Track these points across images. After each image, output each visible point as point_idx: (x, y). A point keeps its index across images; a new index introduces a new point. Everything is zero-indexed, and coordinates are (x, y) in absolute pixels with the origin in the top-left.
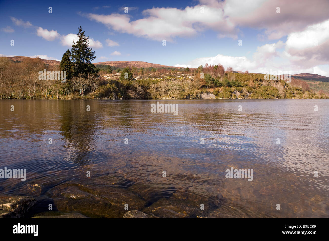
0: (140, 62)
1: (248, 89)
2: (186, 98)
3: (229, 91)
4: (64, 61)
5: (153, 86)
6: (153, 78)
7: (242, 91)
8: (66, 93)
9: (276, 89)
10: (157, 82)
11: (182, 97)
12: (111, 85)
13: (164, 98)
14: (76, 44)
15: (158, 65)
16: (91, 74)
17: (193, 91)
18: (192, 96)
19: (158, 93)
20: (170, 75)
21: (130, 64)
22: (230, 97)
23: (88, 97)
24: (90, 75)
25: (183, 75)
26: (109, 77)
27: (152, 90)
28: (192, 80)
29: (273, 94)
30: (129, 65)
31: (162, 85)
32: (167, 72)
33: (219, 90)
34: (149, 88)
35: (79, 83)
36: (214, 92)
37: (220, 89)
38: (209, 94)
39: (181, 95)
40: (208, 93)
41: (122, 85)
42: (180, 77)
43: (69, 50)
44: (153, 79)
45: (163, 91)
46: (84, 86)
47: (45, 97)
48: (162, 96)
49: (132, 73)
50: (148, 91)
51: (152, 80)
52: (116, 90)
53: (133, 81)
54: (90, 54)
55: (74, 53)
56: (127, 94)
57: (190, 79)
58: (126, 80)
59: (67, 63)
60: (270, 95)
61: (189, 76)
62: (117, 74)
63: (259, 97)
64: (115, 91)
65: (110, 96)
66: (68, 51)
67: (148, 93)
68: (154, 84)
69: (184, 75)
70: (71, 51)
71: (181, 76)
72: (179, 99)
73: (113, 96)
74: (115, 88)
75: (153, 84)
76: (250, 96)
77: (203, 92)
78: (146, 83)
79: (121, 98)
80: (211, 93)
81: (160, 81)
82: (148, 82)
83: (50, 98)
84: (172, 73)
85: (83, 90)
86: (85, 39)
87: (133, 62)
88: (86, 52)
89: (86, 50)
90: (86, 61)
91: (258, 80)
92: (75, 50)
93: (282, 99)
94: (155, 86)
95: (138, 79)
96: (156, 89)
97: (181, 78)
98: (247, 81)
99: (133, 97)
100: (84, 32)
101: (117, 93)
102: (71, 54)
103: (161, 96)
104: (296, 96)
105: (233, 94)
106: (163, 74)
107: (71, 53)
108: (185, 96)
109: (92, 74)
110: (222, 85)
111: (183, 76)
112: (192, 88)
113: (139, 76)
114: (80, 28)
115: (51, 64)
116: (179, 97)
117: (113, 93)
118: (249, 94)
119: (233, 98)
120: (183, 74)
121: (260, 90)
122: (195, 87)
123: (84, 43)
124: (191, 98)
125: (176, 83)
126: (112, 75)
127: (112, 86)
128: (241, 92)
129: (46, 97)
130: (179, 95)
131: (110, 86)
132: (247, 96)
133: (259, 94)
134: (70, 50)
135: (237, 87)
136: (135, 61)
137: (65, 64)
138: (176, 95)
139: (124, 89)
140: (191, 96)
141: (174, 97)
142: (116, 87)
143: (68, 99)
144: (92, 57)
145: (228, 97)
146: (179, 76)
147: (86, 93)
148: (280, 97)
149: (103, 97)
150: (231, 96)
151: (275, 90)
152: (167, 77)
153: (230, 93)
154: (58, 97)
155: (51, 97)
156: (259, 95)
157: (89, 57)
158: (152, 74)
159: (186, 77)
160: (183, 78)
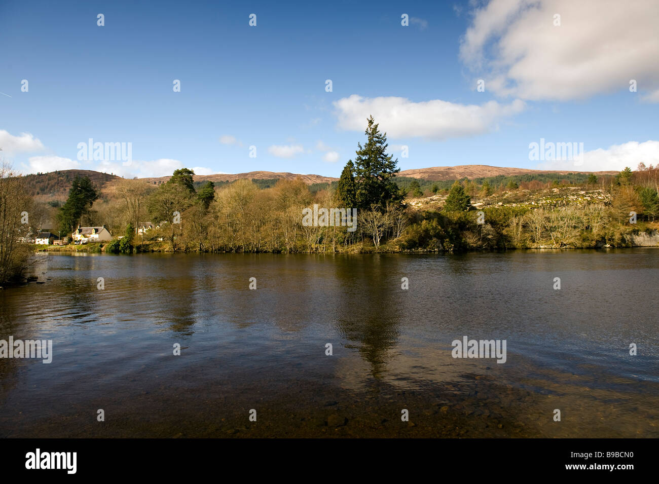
0: (474, 166)
2: (596, 245)
4: (344, 182)
5: (515, 221)
6: (514, 203)
8: (348, 241)
10: (523, 212)
11: (586, 244)
12: (429, 224)
13: (541, 247)
14: (364, 148)
15: (514, 169)
16: (391, 204)
17: (612, 229)
18: (609, 240)
19: (527, 235)
20: (552, 195)
21: (453, 173)
23: (387, 247)
24: (389, 205)
25: (583, 192)
26: (420, 205)
27: (515, 229)
28: (606, 204)
30: (452, 175)
31: (537, 218)
32: (543, 188)
34: (508, 226)
35: (371, 221)
38: (654, 235)
39: (584, 240)
40: (650, 232)
41: (450, 222)
42: (576, 197)
43: (351, 161)
44: (514, 205)
45: (540, 231)
46: (380, 227)
47: (312, 248)
48: (538, 243)
49: (469, 196)
50: (504, 232)
51: (512, 206)
52: (439, 232)
53: (471, 213)
54: (388, 165)
55: (360, 165)
56: (461, 239)
57: (601, 201)
58: (457, 212)
59: (350, 186)
61: (599, 193)
62: (435, 197)
64: (437, 236)
65: (428, 245)
66: (350, 163)
67: (505, 236)
68: (517, 218)
69: (587, 193)
70: (354, 163)
71: (578, 195)
72: (578, 248)
73: (434, 246)
74: (439, 229)
75: (515, 217)
77: (638, 231)
78: (500, 215)
79: (451, 248)
81: (529, 208)
82: (505, 214)
83: (320, 251)
84: (555, 190)
85: (377, 235)
86: (379, 138)
87: (459, 167)
88: (382, 163)
89: (382, 158)
90: (381, 179)
92: (363, 160)
94: (521, 222)
95: (480, 206)
96: (524, 227)
97: (580, 199)
99: (475, 245)
100: (376, 126)
101: (441, 238)
102: (356, 168)
103: (534, 242)
106: (533, 192)
107: (354, 166)
108: (592, 240)
109: (393, 202)
111: (583, 196)
112: (609, 221)
113: (481, 201)
114: (370, 119)
115: (307, 182)
116: (578, 243)
117: (434, 239)
120: (582, 190)
122: (616, 220)
123: (378, 145)
124: (608, 246)
125: (569, 212)
126: (425, 199)
127: (432, 226)
129: (314, 249)
130: (578, 239)
131: (427, 226)
134: (354, 161)
136: (464, 166)
137: (346, 188)
138: (572, 240)
139: (455, 229)
140: (607, 241)
141: (565, 245)
142: (439, 227)
143: (352, 253)
144: (393, 171)
146: (573, 195)
147: (384, 240)
149: (416, 248)
152: (546, 200)
154: (335, 248)
155: (322, 249)
157: (388, 170)
158: (509, 194)
159: (592, 198)
160: (584, 200)
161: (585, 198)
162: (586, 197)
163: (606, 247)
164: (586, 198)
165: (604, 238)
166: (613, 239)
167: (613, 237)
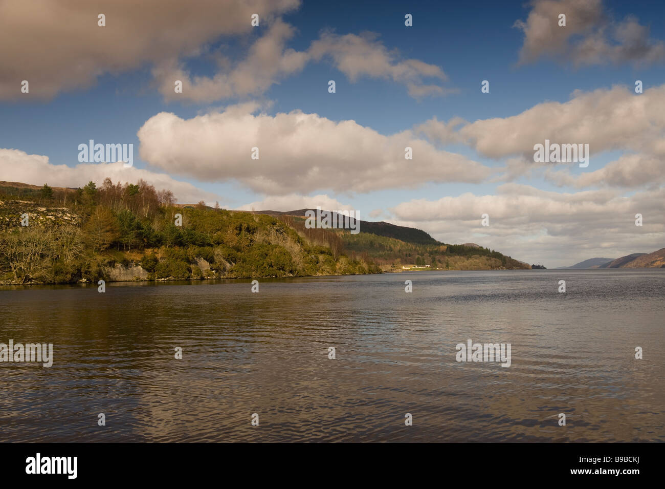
1: (227, 253)
2: (72, 279)
3: (183, 259)
7: (212, 257)
9: (287, 252)
11: (59, 278)
17: (88, 259)
18: (86, 273)
22: (187, 275)
25: (43, 209)
28: (75, 227)
29: (281, 264)
33: (159, 256)
36: (144, 262)
37: (160, 253)
38: (131, 267)
39: (57, 273)
40: (126, 264)
57: (69, 222)
60: (275, 268)
61: (64, 212)
63: (253, 273)
69: (48, 210)
71: (37, 213)
72: (49, 284)
76: (232, 271)
77: (115, 262)
80: (137, 265)
91: (243, 227)
93: (300, 276)
98: (218, 230)
104: (323, 267)
105: (192, 266)
108: (67, 274)
110: (164, 241)
111: (44, 214)
112: (84, 249)
116: (49, 277)
118: (228, 265)
119: (194, 277)
121: (251, 254)
124: (84, 280)
128: (211, 260)
130: (50, 272)
132: (225, 271)
133: (251, 265)
135: (200, 246)
138: (43, 273)
140: (83, 274)
141: (31, 280)
145: (183, 275)
148: (295, 271)
150: (190, 270)
151: (284, 254)
153: (186, 263)
156: (253, 268)
159: (56, 217)
160: (47, 219)
161: (47, 217)
162: (48, 215)
163: (81, 282)
164: (50, 217)
165: (80, 270)
166: (90, 272)
167: (90, 270)
